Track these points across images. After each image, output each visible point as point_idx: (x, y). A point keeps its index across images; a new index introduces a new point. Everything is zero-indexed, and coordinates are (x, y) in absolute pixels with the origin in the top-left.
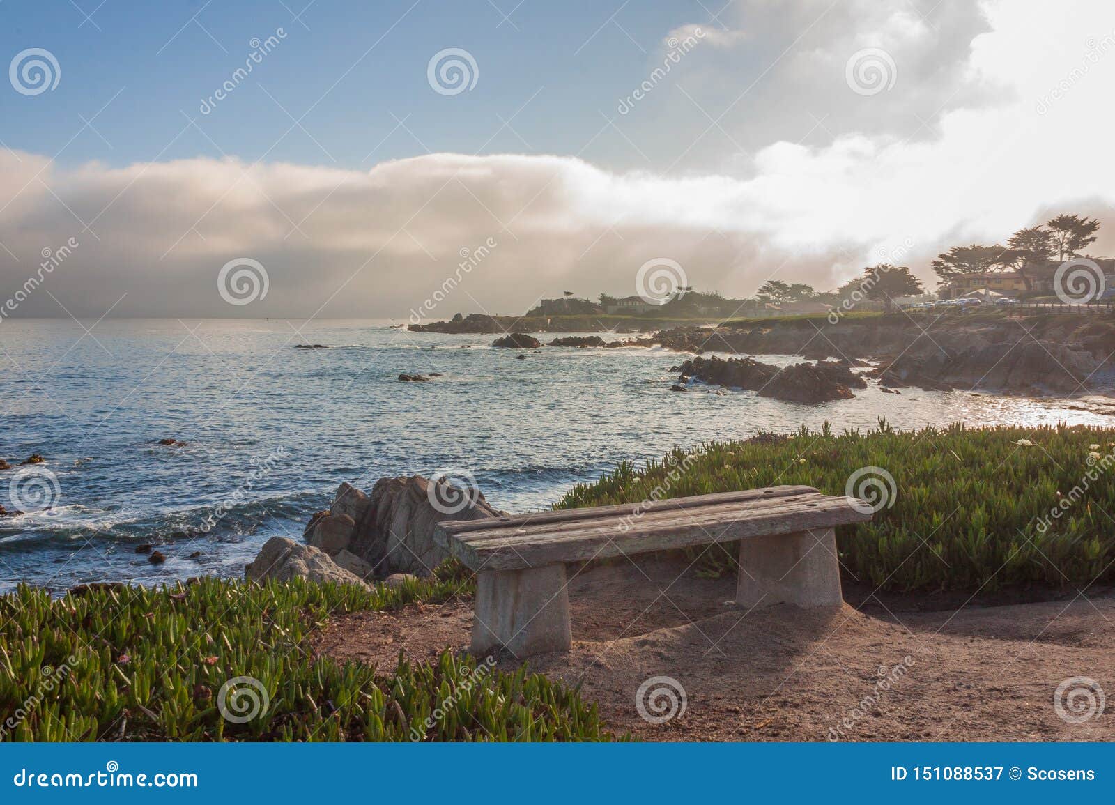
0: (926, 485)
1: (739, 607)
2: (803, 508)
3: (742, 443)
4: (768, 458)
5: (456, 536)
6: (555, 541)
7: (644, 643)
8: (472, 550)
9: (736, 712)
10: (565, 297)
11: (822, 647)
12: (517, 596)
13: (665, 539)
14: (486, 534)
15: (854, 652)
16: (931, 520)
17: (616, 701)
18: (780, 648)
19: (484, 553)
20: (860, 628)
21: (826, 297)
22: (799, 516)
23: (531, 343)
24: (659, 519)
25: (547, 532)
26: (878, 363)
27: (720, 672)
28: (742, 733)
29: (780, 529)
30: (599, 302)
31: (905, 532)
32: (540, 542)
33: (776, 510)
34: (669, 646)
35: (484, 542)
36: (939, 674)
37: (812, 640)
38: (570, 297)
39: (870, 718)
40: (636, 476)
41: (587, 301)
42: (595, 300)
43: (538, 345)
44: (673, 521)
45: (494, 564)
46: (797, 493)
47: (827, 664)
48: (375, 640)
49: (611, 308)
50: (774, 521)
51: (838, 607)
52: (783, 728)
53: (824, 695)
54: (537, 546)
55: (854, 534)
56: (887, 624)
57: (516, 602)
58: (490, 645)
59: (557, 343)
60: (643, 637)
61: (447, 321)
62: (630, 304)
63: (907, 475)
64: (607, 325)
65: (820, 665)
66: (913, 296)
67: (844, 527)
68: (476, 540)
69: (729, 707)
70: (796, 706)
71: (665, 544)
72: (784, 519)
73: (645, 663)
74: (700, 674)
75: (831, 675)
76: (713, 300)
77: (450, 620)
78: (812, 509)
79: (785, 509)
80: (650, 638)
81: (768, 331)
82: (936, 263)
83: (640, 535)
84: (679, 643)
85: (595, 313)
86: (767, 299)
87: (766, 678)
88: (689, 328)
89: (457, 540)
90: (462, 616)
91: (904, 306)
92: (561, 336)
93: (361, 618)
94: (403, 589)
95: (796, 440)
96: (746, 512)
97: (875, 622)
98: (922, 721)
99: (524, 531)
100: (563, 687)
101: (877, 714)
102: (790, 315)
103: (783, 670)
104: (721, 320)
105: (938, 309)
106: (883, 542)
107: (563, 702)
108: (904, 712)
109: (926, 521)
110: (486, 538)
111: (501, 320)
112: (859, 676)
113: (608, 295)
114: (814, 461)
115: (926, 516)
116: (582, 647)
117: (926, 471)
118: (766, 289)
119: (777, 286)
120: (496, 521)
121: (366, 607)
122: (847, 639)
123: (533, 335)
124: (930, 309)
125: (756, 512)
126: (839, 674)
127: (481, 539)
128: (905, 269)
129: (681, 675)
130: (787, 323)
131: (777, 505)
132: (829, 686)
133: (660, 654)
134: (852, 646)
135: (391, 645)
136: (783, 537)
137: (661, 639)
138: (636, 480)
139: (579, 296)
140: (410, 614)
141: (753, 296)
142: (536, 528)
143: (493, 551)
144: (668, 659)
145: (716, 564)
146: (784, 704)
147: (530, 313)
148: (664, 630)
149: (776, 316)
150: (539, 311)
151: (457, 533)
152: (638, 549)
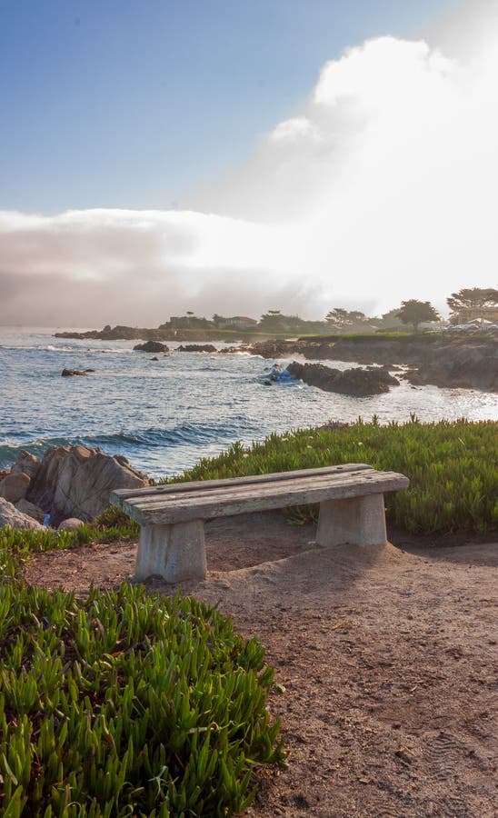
0: (442, 463)
1: (318, 546)
2: (363, 480)
3: (317, 429)
4: (337, 441)
5: (127, 500)
6: (197, 504)
7: (255, 572)
8: (139, 511)
9: (319, 618)
10: (188, 316)
11: (375, 573)
12: (170, 542)
13: (271, 502)
14: (148, 499)
15: (395, 576)
16: (445, 487)
17: (239, 612)
18: (347, 574)
19: (147, 513)
20: (398, 560)
21: (374, 321)
22: (360, 485)
23: (162, 349)
24: (266, 488)
25: (190, 497)
26: (407, 369)
27: (307, 591)
28: (324, 633)
29: (348, 494)
30: (212, 320)
31: (428, 495)
32: (187, 505)
33: (345, 482)
34: (273, 574)
35: (147, 505)
36: (450, 590)
37: (367, 568)
38: (192, 316)
39: (406, 621)
40: (245, 453)
41: (204, 319)
42: (210, 318)
43: (168, 350)
44: (277, 490)
45: (155, 520)
46: (359, 469)
47: (378, 585)
48: (64, 571)
49: (221, 325)
50: (344, 489)
51: (384, 545)
52: (351, 628)
53: (375, 606)
54: (185, 508)
55: (395, 495)
56: (416, 557)
57: (169, 546)
58: (149, 575)
59: (181, 349)
60: (255, 568)
61: (99, 330)
62: (235, 322)
63: (430, 455)
64: (218, 337)
65: (373, 585)
66: (433, 322)
67: (389, 492)
68: (141, 504)
69: (315, 615)
70: (358, 613)
71: (271, 505)
72: (351, 488)
73: (256, 586)
74: (294, 592)
75: (380, 592)
76: (295, 321)
77: (117, 556)
78: (369, 481)
79: (351, 481)
80: (260, 569)
81: (333, 344)
82: (449, 300)
83: (255, 499)
84: (279, 572)
85: (210, 328)
86: (333, 321)
87: (338, 595)
88: (278, 341)
89: (127, 503)
90: (126, 553)
91: (426, 329)
92: (184, 344)
93: (52, 555)
94: (79, 533)
95: (355, 427)
96: (326, 483)
97: (408, 555)
98: (439, 622)
99: (174, 497)
100: (206, 605)
101: (410, 618)
102: (349, 333)
103: (348, 589)
104: (301, 336)
105: (449, 331)
106: (414, 501)
107: (207, 615)
108: (427, 617)
109: (442, 486)
110: (148, 502)
111: (141, 331)
112: (398, 592)
113: (219, 315)
114: (368, 444)
115: (442, 483)
116: (214, 575)
117: (442, 453)
118: (332, 314)
119: (340, 312)
120: (154, 489)
121: (55, 546)
122: (390, 567)
123: (164, 343)
124: (444, 332)
125: (332, 483)
126: (386, 591)
127: (145, 502)
128: (428, 303)
129: (281, 594)
130: (346, 339)
131: (346, 478)
132: (379, 599)
133: (267, 580)
134: (393, 573)
135: (76, 574)
136: (350, 500)
137: (267, 569)
138: (245, 456)
139: (199, 315)
140: (88, 552)
141: (323, 318)
142: (182, 495)
143: (154, 511)
144: (272, 582)
145: (301, 516)
146: (350, 612)
147: (162, 327)
148: (270, 563)
149: (339, 333)
150: (168, 325)
151: (127, 498)
152: (254, 509)
